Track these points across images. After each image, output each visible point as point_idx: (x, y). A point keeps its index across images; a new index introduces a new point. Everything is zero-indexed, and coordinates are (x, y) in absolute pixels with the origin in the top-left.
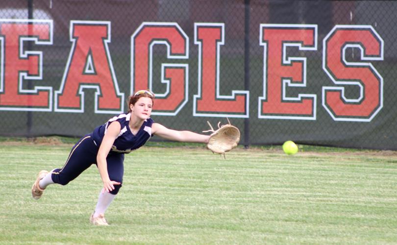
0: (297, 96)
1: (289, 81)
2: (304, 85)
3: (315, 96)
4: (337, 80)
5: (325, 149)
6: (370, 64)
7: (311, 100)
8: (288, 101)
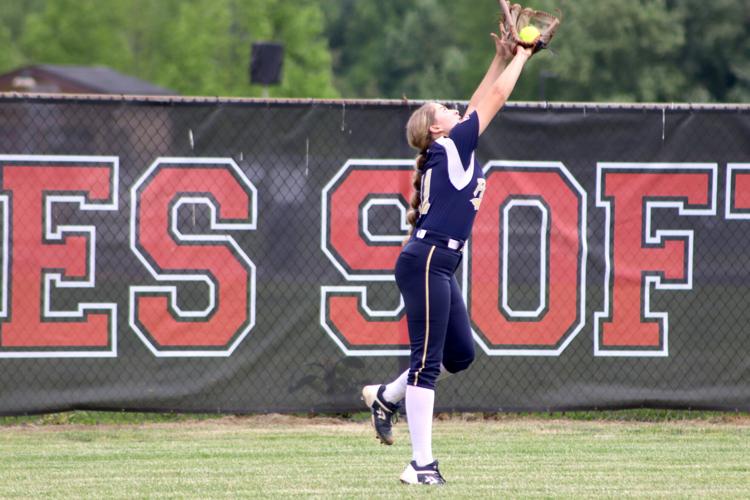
0: (75, 308)
1: (57, 277)
2: (91, 283)
3: (113, 307)
4: (160, 271)
5: (136, 416)
6: (229, 238)
7: (106, 316)
8: (54, 320)
